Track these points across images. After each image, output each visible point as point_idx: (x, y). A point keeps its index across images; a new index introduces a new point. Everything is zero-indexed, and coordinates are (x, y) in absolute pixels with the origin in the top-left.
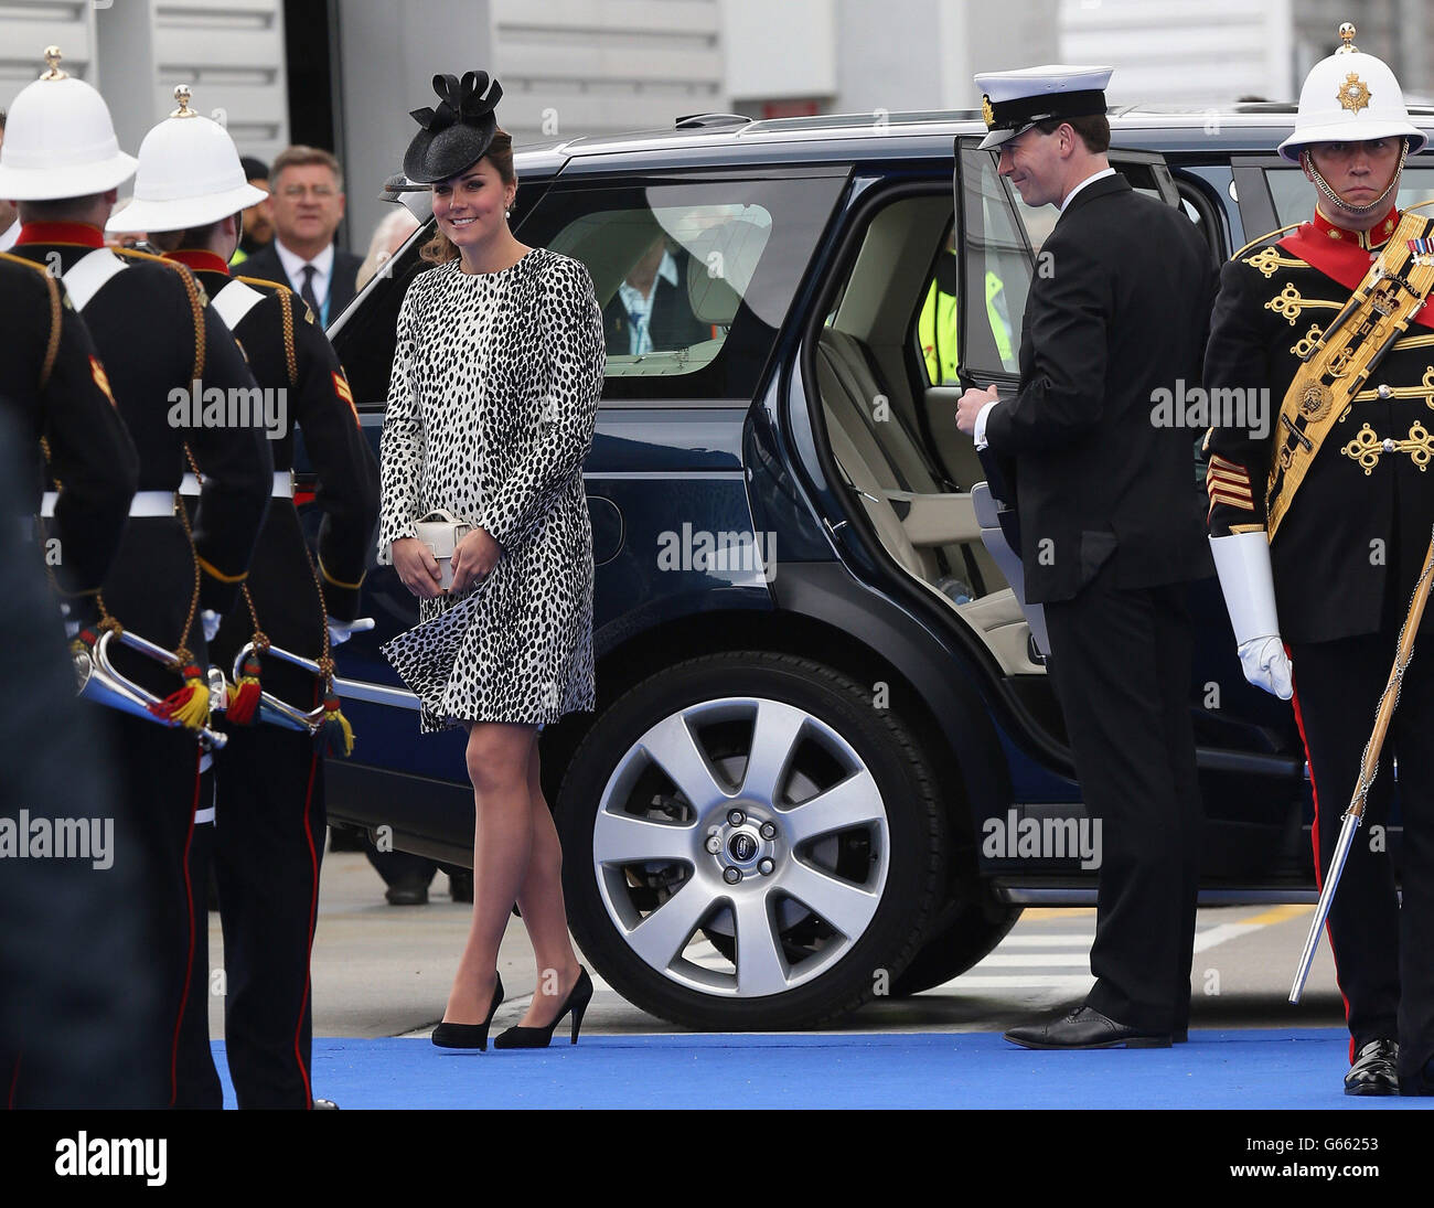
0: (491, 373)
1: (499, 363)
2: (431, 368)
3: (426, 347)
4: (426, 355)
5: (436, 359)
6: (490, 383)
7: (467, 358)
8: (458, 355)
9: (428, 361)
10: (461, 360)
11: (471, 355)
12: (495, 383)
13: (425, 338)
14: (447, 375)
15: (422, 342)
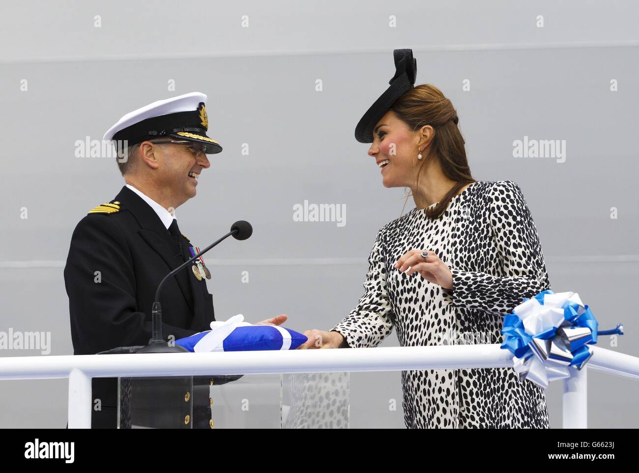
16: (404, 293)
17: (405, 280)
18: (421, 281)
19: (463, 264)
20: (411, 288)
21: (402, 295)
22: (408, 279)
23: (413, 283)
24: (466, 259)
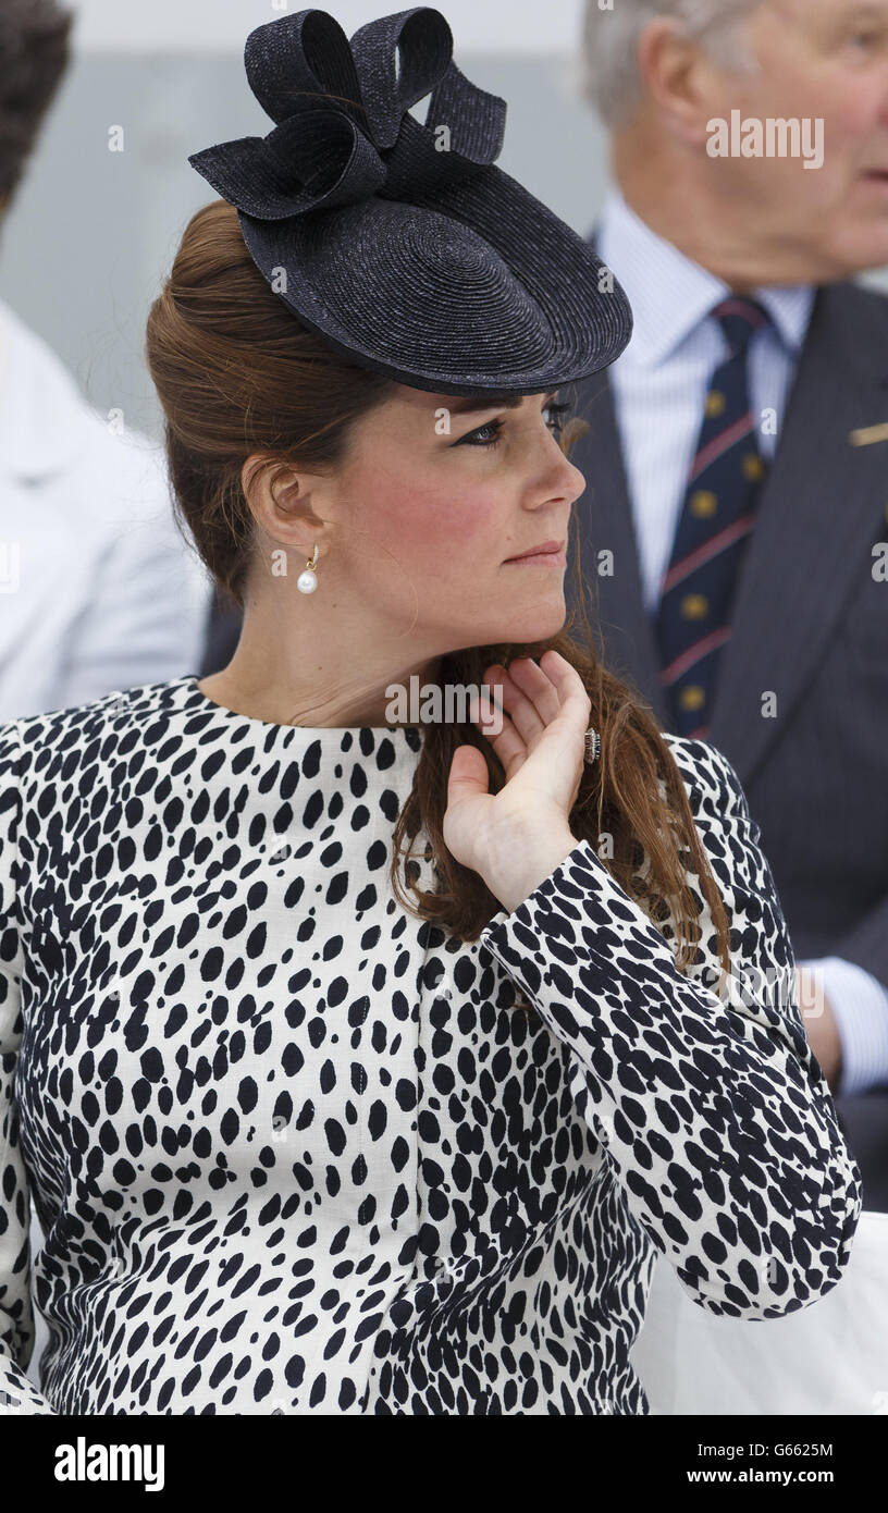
0: (430, 1090)
1: (465, 1055)
2: (152, 1064)
3: (122, 986)
4: (125, 1013)
5: (171, 1029)
6: (428, 1128)
7: (317, 1032)
8: (277, 1018)
9: (136, 1034)
10: (284, 1035)
11: (337, 1018)
12: (448, 1129)
13: (118, 955)
14: (227, 1090)
15: (103, 970)
16: (146, 1145)
17: (156, 1088)
18: (239, 1111)
19: (468, 1087)
20: (185, 1130)
21: (135, 1149)
22: (173, 1085)
23: (198, 1111)
24: (487, 1065)
